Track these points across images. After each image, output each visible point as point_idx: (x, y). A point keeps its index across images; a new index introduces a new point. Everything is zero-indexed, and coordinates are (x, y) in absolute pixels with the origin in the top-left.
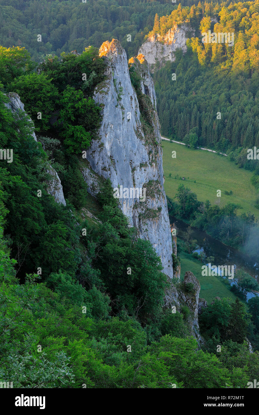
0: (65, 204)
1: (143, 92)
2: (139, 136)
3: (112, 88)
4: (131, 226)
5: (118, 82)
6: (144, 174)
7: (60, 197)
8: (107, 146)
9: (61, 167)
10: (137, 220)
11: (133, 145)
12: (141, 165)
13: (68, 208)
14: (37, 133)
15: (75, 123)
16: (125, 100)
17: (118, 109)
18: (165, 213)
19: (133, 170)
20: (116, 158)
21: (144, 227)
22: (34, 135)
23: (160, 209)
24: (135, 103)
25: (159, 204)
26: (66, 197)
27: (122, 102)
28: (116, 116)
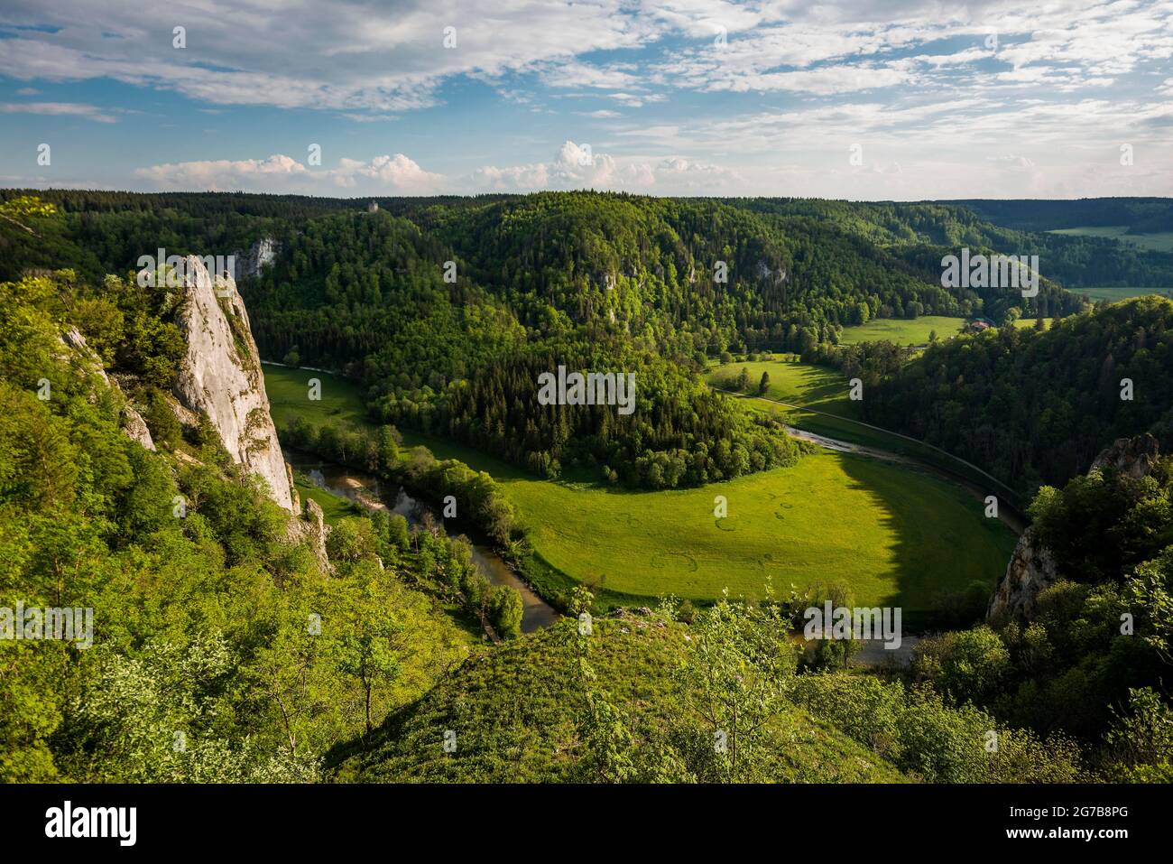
0: (154, 449)
1: (233, 312)
2: (234, 361)
3: (195, 310)
4: (237, 461)
5: (201, 304)
6: (246, 403)
7: (147, 442)
8: (198, 376)
9: (144, 408)
10: (244, 454)
11: (229, 373)
12: (241, 394)
13: (158, 453)
14: (106, 370)
15: (154, 354)
16: (213, 324)
17: (206, 335)
18: (274, 442)
19: (233, 400)
20: (210, 388)
21: (253, 461)
22: (103, 373)
23: (269, 438)
24: (225, 326)
25: (267, 434)
26: (155, 441)
27: (209, 326)
28: (204, 342)
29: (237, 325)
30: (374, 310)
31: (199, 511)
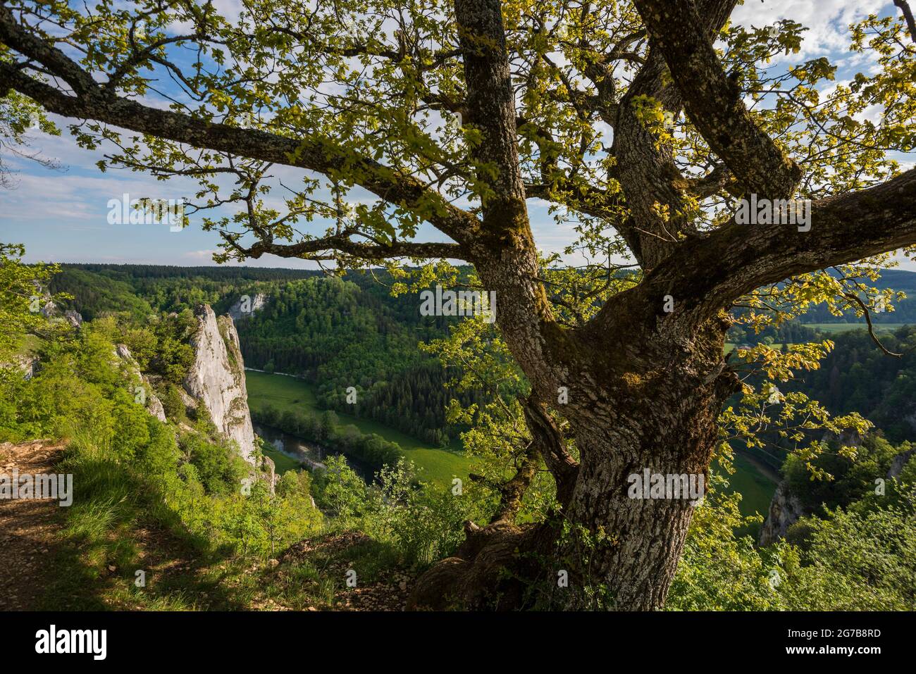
0: (165, 421)
1: (229, 338)
2: (226, 368)
3: (204, 337)
4: (220, 430)
5: (208, 333)
6: (231, 394)
7: (162, 417)
8: (201, 377)
9: (163, 396)
10: (226, 427)
11: (222, 375)
12: (228, 388)
13: (168, 424)
14: (141, 372)
15: (174, 363)
16: (214, 345)
17: (209, 352)
18: (248, 419)
19: (222, 392)
20: (208, 385)
21: (232, 431)
22: (139, 374)
23: (244, 417)
24: (222, 346)
25: (243, 414)
26: (167, 416)
27: (212, 346)
28: (207, 356)
29: (230, 345)
30: (326, 338)
31: (191, 462)
